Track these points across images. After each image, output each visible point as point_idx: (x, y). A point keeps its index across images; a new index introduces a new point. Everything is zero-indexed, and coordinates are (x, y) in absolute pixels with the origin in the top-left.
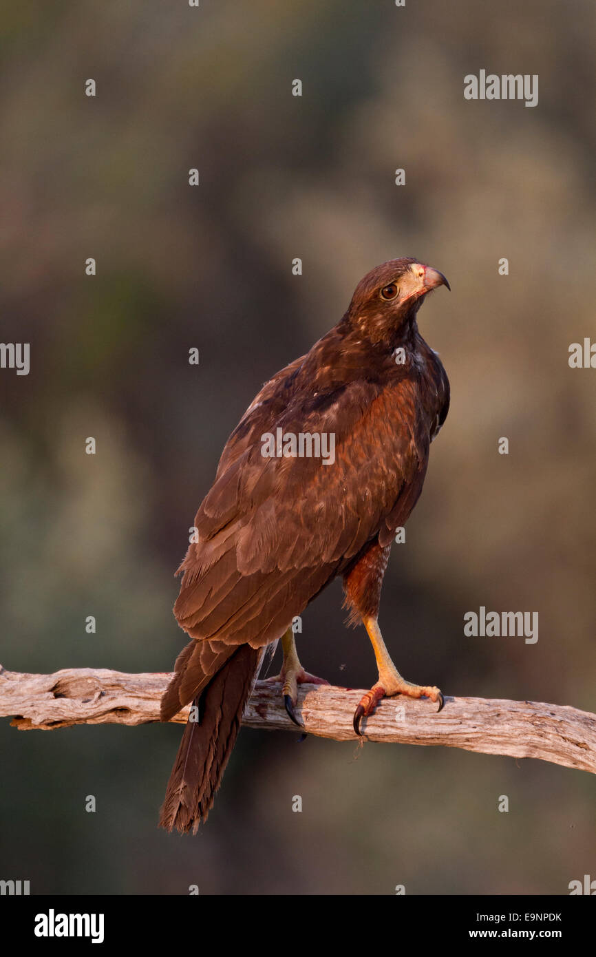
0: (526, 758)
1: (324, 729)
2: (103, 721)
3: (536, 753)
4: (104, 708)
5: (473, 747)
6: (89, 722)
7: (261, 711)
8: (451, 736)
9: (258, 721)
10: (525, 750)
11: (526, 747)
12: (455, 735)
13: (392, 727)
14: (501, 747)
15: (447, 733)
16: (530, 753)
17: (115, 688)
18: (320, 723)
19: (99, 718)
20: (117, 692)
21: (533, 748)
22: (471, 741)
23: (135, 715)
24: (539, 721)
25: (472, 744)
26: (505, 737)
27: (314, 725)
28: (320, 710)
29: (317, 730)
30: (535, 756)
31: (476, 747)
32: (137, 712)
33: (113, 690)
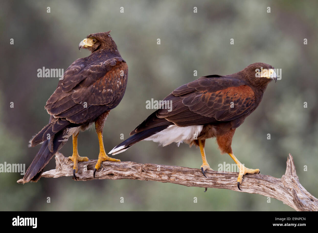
0: (253, 193)
1: (182, 182)
2: (104, 178)
3: (257, 192)
4: (105, 173)
5: (234, 189)
6: (99, 179)
7: (160, 176)
8: (227, 186)
9: (159, 179)
10: (253, 191)
11: (253, 190)
12: (228, 185)
13: (206, 182)
14: (245, 189)
15: (226, 184)
16: (254, 192)
17: (109, 167)
18: (181, 180)
19: (103, 177)
20: (109, 168)
21: (256, 190)
22: (234, 187)
23: (115, 177)
24: (258, 180)
25: (234, 188)
26: (246, 186)
27: (179, 181)
28: (181, 175)
29: (180, 183)
30: (257, 193)
31: (236, 189)
32: (116, 175)
33: (108, 167)
